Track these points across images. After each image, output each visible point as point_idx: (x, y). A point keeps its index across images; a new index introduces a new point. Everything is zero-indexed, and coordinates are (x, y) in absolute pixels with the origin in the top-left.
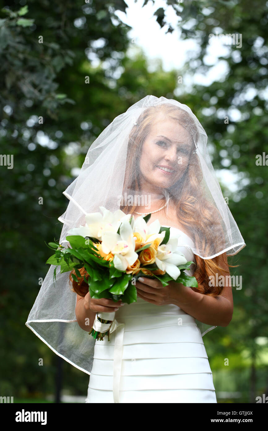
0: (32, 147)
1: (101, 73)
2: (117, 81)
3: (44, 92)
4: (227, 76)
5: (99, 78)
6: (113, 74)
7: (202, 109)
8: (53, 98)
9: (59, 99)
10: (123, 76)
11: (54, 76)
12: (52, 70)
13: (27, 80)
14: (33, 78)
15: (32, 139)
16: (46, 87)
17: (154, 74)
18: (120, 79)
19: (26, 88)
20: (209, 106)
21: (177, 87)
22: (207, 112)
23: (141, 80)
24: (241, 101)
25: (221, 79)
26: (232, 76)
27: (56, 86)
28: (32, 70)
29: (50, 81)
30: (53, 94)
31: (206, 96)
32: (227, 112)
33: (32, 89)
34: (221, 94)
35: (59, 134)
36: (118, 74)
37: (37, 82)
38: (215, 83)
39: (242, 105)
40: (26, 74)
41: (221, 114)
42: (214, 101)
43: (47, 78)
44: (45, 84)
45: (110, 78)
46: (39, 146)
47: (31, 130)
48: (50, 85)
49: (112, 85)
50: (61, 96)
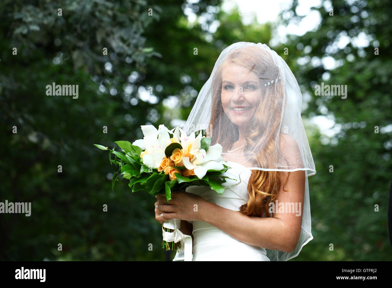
0: (134, 102)
1: (198, 28)
2: (213, 35)
3: (132, 46)
4: (319, 25)
5: (195, 33)
6: (209, 28)
7: (297, 59)
8: (141, 52)
9: (146, 53)
10: (219, 29)
11: (142, 31)
12: (140, 25)
13: (117, 36)
14: (122, 33)
15: (134, 94)
16: (134, 42)
17: (249, 26)
18: (216, 33)
19: (115, 43)
20: (303, 56)
21: (272, 38)
22: (302, 61)
23: (237, 33)
24: (334, 50)
25: (314, 29)
26: (324, 25)
27: (143, 40)
28: (121, 25)
29: (138, 36)
30: (140, 48)
31: (300, 46)
32: (321, 60)
33: (121, 44)
34: (315, 43)
35: (160, 88)
36: (214, 28)
37: (126, 37)
38: (308, 33)
39: (334, 53)
40: (115, 30)
41: (316, 62)
42: (308, 50)
43: (135, 33)
44: (133, 38)
45: (206, 32)
46: (140, 101)
47: (133, 86)
48: (138, 39)
49: (208, 38)
50: (148, 50)
